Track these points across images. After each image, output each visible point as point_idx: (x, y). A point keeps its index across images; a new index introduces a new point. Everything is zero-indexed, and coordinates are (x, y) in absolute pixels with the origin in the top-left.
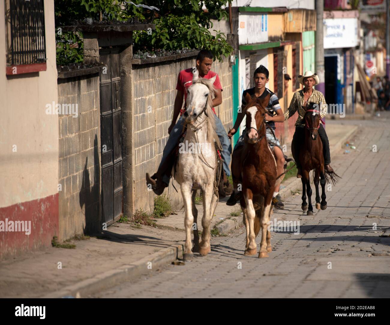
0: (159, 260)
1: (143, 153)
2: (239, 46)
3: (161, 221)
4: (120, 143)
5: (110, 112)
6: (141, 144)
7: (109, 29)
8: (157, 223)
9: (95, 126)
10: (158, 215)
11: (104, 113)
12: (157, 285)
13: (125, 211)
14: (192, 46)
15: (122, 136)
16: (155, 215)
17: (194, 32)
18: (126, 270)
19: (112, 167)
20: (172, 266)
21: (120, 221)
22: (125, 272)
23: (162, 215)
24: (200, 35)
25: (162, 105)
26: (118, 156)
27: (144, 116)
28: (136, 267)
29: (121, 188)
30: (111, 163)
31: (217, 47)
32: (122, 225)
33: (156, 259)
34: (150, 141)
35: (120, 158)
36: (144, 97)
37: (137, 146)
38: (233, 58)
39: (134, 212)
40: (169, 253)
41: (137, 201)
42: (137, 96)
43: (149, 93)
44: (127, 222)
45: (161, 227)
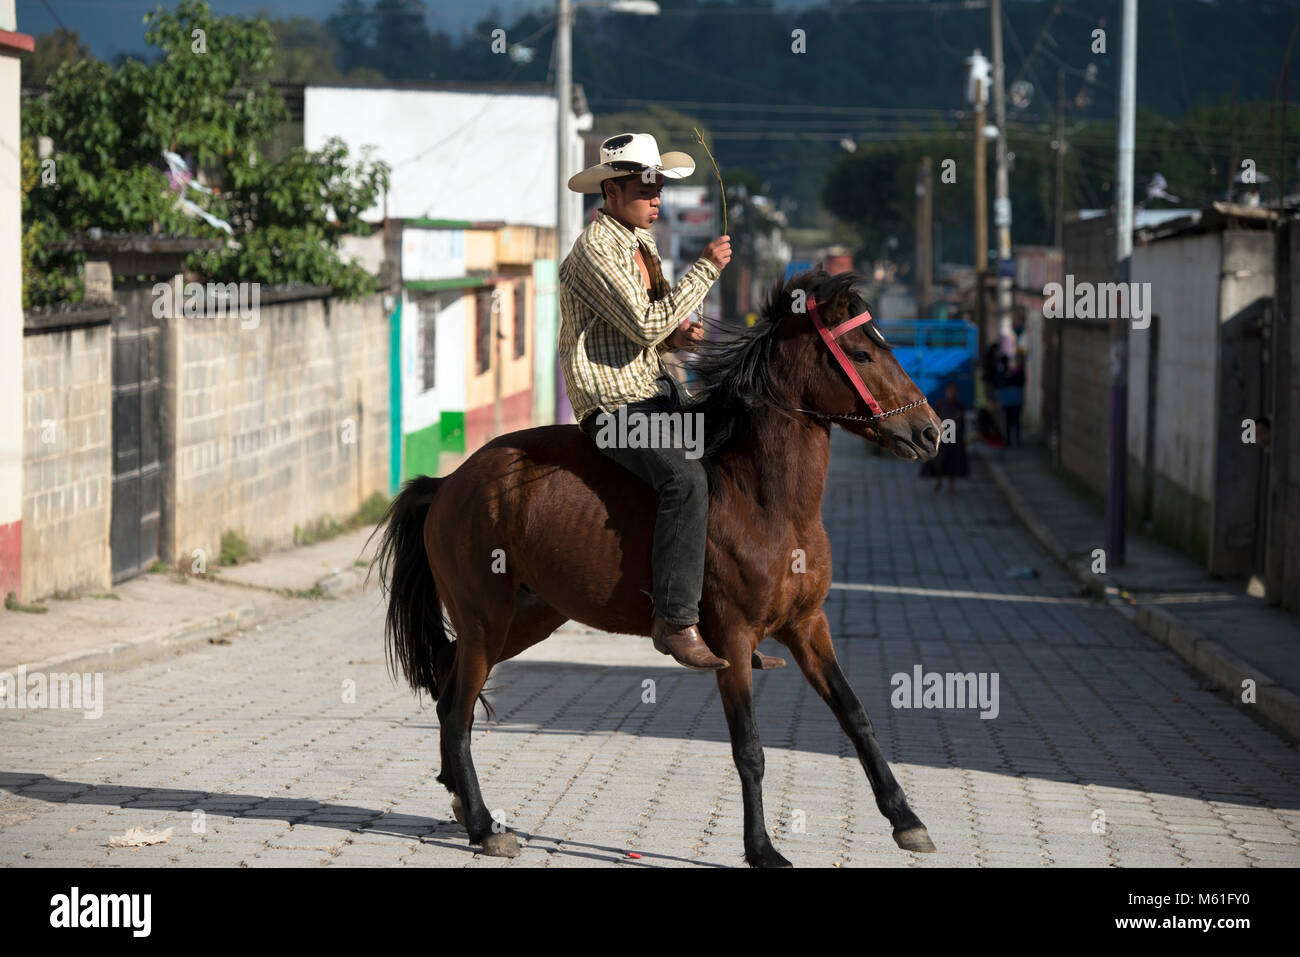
0: (184, 636)
1: (200, 457)
2: (403, 283)
3: (229, 573)
4: (154, 439)
5: (135, 386)
6: (195, 441)
7: (128, 247)
8: (218, 576)
9: (99, 408)
10: (227, 562)
11: (125, 388)
12: (157, 676)
13: (164, 554)
14: (307, 279)
15: (160, 428)
16: (222, 563)
17: (310, 256)
18: (111, 651)
19: (138, 481)
20: (209, 646)
21: (154, 570)
22: (107, 654)
23: (234, 562)
24: (322, 260)
25: (240, 375)
26: (150, 460)
27: (201, 396)
28: (133, 646)
29: (155, 515)
30: (136, 473)
31: (349, 282)
32: (156, 577)
33: (178, 634)
34: (216, 437)
35: (156, 465)
36: (203, 363)
37: (186, 443)
38: (389, 302)
39: (178, 556)
40: (208, 625)
41: (185, 537)
42: (188, 359)
43: (214, 356)
44: (165, 572)
45: (223, 582)
